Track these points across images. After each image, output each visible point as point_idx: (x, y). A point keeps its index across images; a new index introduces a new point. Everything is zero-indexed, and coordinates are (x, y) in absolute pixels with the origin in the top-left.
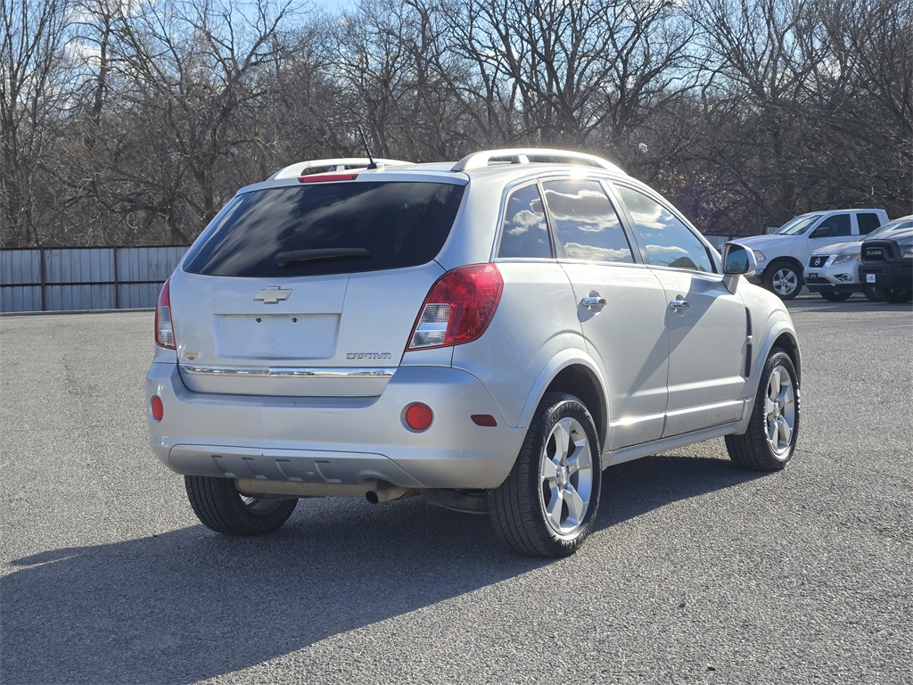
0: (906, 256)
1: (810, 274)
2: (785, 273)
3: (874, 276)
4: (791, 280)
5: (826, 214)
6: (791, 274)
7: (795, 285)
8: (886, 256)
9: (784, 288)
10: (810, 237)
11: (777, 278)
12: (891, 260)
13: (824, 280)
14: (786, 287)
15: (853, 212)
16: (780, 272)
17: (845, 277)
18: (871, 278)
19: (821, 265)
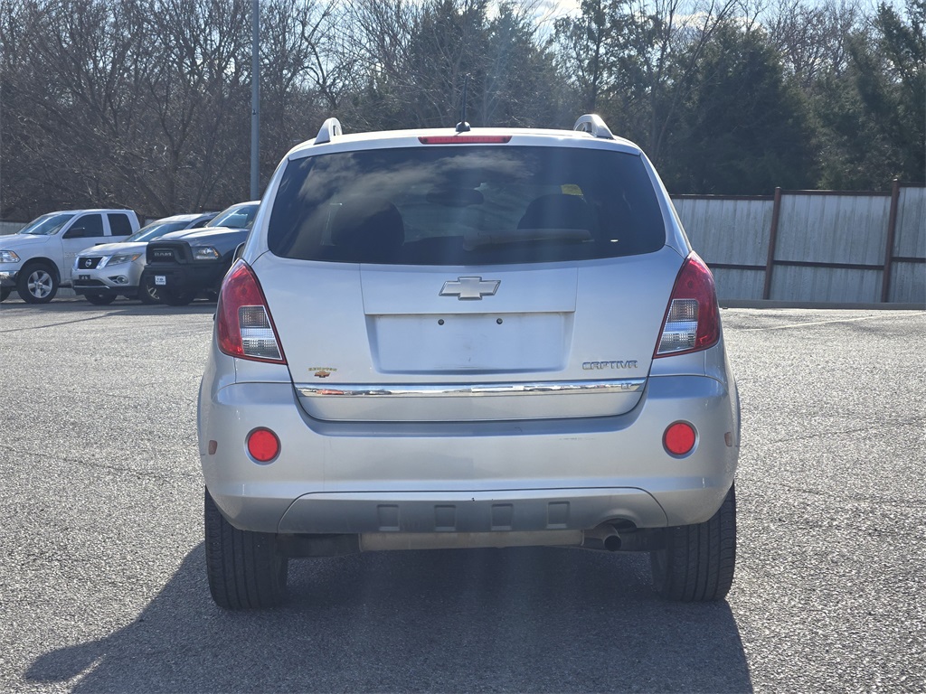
0: (198, 257)
1: (80, 276)
2: (40, 275)
3: (164, 278)
4: (46, 283)
5: (78, 213)
6: (46, 276)
7: (50, 287)
8: (177, 257)
9: (39, 291)
10: (63, 238)
11: (32, 281)
12: (183, 261)
13: (98, 282)
14: (41, 289)
15: (104, 212)
16: (35, 274)
17: (121, 279)
18: (160, 280)
19: (93, 267)
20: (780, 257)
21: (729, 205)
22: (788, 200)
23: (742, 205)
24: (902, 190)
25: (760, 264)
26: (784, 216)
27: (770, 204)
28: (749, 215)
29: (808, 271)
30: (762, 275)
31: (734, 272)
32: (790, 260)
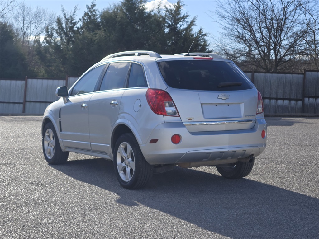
20: (28, 99)
21: (8, 82)
22: (30, 81)
23: (13, 82)
24: (69, 78)
25: (21, 102)
26: (29, 86)
27: (23, 82)
28: (16, 85)
29: (38, 104)
30: (21, 106)
31: (11, 104)
32: (31, 100)
